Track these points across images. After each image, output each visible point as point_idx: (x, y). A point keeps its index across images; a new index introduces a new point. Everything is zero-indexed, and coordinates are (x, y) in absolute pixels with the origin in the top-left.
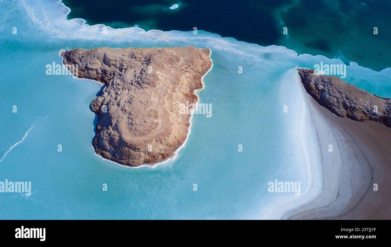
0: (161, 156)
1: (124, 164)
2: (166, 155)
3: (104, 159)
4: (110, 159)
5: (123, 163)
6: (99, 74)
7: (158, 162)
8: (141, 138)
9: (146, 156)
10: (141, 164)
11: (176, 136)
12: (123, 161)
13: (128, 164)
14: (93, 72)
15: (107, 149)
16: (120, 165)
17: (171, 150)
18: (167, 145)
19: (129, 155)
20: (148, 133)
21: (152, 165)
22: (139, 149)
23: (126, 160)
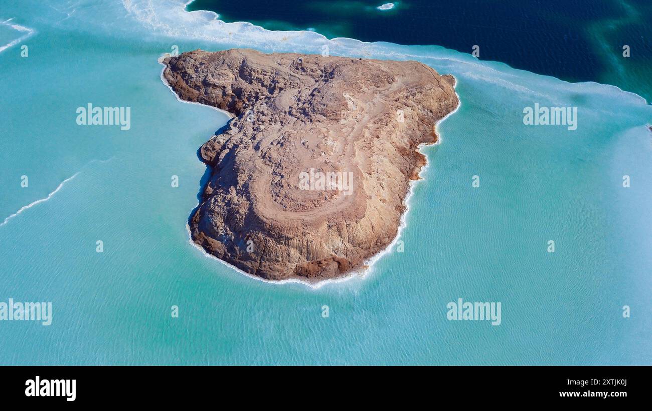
0: (335, 265)
1: (250, 271)
2: (346, 264)
3: (208, 255)
4: (221, 257)
5: (250, 268)
6: (228, 95)
7: (328, 277)
8: (296, 216)
9: (303, 259)
10: (288, 277)
11: (375, 224)
12: (248, 264)
13: (259, 273)
14: (216, 91)
15: (218, 233)
16: (241, 272)
17: (359, 256)
18: (351, 241)
19: (264, 251)
20: (313, 206)
21: (312, 282)
22: (288, 239)
23: (256, 262)
